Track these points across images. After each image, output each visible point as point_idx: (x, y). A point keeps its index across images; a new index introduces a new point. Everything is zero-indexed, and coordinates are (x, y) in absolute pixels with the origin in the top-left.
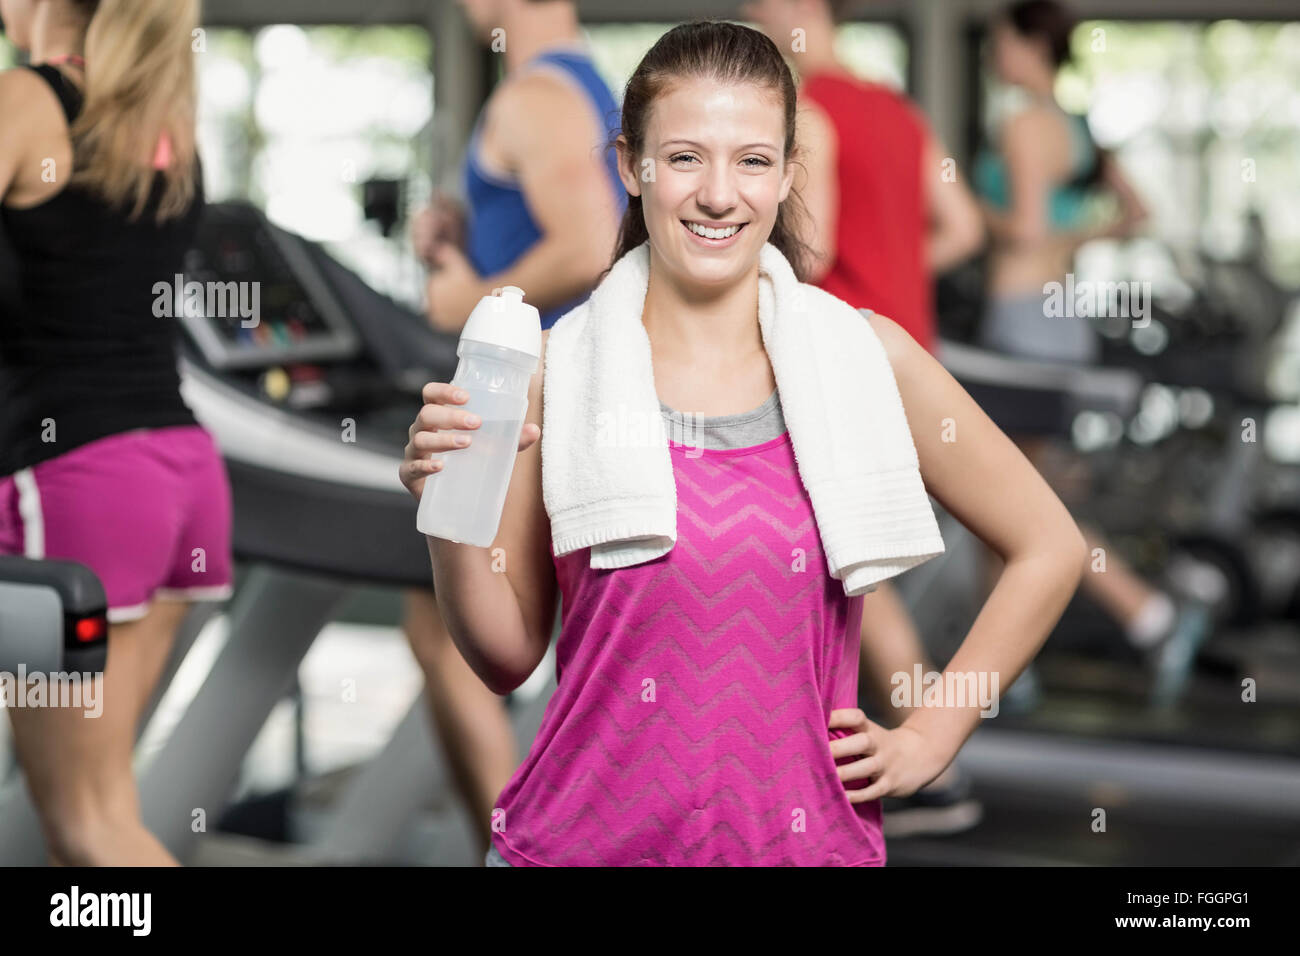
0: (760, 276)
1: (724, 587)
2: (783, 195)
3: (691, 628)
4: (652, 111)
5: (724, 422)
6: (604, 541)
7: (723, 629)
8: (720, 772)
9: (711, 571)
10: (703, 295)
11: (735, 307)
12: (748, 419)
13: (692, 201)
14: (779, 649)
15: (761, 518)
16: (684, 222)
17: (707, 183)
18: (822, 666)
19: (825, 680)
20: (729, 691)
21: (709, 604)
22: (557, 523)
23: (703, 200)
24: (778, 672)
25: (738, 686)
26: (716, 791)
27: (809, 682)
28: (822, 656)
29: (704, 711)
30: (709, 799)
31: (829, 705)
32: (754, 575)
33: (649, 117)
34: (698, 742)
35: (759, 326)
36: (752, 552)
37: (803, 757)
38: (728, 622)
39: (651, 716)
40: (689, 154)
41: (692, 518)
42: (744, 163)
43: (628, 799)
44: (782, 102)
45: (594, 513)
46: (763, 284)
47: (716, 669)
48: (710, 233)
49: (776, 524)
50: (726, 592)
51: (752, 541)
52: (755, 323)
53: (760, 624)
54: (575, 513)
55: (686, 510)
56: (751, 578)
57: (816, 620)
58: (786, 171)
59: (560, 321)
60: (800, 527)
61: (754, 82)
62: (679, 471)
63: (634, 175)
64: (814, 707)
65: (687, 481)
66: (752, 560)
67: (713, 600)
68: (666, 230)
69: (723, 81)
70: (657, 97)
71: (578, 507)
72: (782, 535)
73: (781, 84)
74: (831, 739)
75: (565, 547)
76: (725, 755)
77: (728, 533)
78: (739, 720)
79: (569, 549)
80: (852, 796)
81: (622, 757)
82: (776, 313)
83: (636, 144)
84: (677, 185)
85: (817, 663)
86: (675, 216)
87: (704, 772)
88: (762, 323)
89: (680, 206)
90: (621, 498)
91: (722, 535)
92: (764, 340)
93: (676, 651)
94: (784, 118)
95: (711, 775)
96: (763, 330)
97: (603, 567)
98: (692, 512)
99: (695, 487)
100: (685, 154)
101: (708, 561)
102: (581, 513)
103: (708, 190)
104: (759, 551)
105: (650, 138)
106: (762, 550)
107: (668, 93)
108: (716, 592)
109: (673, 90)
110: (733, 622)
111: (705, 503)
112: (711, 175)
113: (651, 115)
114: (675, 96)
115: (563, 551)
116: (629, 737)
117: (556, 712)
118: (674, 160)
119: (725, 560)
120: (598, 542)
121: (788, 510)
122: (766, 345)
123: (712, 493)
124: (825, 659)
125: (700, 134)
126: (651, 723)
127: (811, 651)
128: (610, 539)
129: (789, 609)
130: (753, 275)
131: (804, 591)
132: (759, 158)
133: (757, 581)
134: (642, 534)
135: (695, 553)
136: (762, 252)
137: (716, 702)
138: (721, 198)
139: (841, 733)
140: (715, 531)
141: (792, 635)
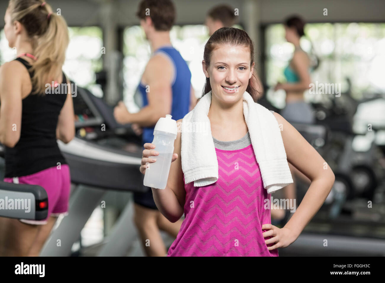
0: (243, 101)
1: (232, 189)
2: (250, 77)
3: (223, 201)
4: (212, 54)
5: (232, 143)
6: (198, 179)
7: (232, 202)
8: (231, 243)
9: (228, 185)
10: (227, 106)
11: (236, 109)
12: (238, 142)
13: (224, 81)
14: (248, 207)
15: (242, 170)
16: (222, 86)
17: (228, 75)
18: (260, 212)
19: (261, 216)
20: (234, 219)
21: (228, 194)
22: (185, 175)
23: (227, 80)
24: (248, 214)
25: (236, 218)
26: (230, 248)
27: (257, 217)
28: (260, 209)
29: (226, 226)
30: (228, 251)
31: (262, 223)
32: (240, 186)
33: (212, 56)
34: (225, 234)
35: (244, 116)
36: (240, 179)
37: (255, 238)
38: (233, 199)
39: (212, 227)
40: (223, 66)
41: (222, 170)
42: (239, 69)
43: (205, 251)
44: (250, 51)
45: (195, 171)
46: (245, 104)
47: (229, 214)
48: (229, 89)
49: (246, 171)
50: (233, 191)
51: (240, 176)
52: (242, 115)
53: (242, 200)
54: (190, 172)
55: (221, 168)
56: (239, 187)
57: (258, 199)
58: (251, 70)
59: (185, 116)
60: (253, 172)
61: (241, 45)
62: (219, 157)
63: (207, 72)
64: (258, 224)
65: (221, 160)
66: (240, 182)
67: (229, 193)
68: (217, 88)
69: (233, 45)
70: (214, 50)
71: (191, 170)
72: (248, 175)
73: (249, 46)
74: (263, 232)
75: (188, 182)
76: (233, 238)
77: (233, 174)
78: (237, 228)
79: (189, 182)
80: (269, 248)
81: (204, 239)
82: (249, 112)
83: (208, 63)
84: (220, 75)
85: (259, 211)
86: (219, 85)
87: (227, 243)
88: (244, 115)
89: (221, 82)
90: (202, 167)
91: (231, 175)
92: (245, 120)
93: (218, 208)
94: (250, 55)
95: (229, 243)
96: (245, 117)
97: (198, 186)
98: (222, 169)
99: (223, 162)
100: (222, 66)
101: (228, 182)
102: (191, 172)
103: (228, 77)
104: (242, 179)
105: (212, 62)
106: (243, 179)
107: (217, 49)
108: (230, 191)
109: (218, 48)
110: (235, 200)
111: (226, 166)
112: (229, 73)
113: (212, 55)
114: (219, 50)
115: (187, 183)
116: (206, 233)
117: (185, 226)
118: (219, 68)
119: (232, 182)
120: (197, 179)
121: (250, 167)
122: (246, 121)
123: (229, 163)
124: (261, 210)
125: (226, 61)
126: (212, 229)
127: (257, 208)
128: (200, 179)
129: (250, 196)
130: (241, 101)
131: (255, 191)
132: (243, 67)
133: (241, 188)
134: (208, 177)
135: (224, 181)
136: (244, 94)
137: (230, 223)
138: (232, 79)
139: (265, 231)
140: (229, 174)
141: (252, 203)
